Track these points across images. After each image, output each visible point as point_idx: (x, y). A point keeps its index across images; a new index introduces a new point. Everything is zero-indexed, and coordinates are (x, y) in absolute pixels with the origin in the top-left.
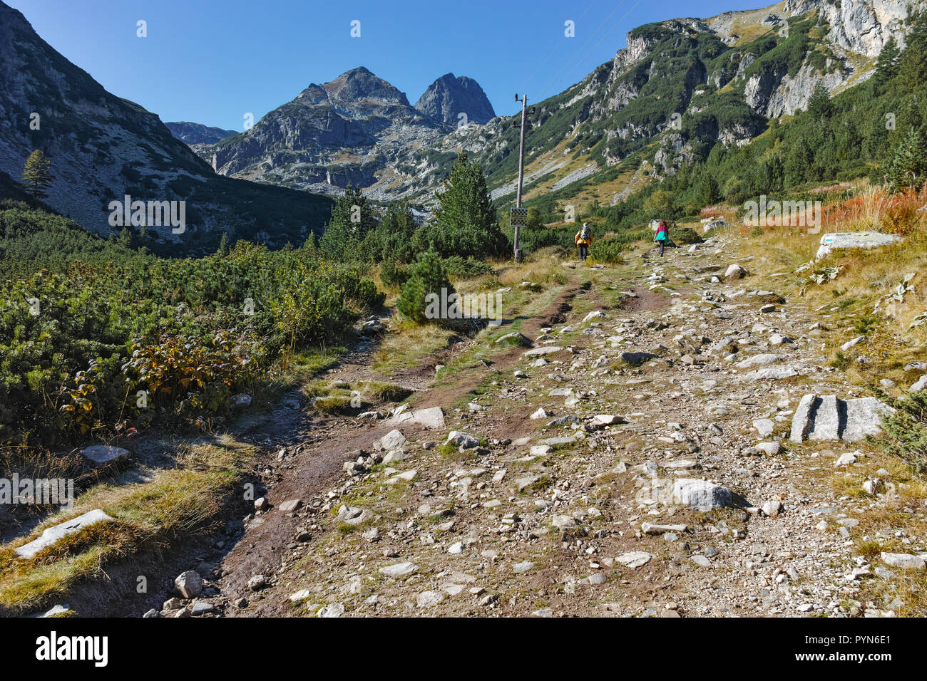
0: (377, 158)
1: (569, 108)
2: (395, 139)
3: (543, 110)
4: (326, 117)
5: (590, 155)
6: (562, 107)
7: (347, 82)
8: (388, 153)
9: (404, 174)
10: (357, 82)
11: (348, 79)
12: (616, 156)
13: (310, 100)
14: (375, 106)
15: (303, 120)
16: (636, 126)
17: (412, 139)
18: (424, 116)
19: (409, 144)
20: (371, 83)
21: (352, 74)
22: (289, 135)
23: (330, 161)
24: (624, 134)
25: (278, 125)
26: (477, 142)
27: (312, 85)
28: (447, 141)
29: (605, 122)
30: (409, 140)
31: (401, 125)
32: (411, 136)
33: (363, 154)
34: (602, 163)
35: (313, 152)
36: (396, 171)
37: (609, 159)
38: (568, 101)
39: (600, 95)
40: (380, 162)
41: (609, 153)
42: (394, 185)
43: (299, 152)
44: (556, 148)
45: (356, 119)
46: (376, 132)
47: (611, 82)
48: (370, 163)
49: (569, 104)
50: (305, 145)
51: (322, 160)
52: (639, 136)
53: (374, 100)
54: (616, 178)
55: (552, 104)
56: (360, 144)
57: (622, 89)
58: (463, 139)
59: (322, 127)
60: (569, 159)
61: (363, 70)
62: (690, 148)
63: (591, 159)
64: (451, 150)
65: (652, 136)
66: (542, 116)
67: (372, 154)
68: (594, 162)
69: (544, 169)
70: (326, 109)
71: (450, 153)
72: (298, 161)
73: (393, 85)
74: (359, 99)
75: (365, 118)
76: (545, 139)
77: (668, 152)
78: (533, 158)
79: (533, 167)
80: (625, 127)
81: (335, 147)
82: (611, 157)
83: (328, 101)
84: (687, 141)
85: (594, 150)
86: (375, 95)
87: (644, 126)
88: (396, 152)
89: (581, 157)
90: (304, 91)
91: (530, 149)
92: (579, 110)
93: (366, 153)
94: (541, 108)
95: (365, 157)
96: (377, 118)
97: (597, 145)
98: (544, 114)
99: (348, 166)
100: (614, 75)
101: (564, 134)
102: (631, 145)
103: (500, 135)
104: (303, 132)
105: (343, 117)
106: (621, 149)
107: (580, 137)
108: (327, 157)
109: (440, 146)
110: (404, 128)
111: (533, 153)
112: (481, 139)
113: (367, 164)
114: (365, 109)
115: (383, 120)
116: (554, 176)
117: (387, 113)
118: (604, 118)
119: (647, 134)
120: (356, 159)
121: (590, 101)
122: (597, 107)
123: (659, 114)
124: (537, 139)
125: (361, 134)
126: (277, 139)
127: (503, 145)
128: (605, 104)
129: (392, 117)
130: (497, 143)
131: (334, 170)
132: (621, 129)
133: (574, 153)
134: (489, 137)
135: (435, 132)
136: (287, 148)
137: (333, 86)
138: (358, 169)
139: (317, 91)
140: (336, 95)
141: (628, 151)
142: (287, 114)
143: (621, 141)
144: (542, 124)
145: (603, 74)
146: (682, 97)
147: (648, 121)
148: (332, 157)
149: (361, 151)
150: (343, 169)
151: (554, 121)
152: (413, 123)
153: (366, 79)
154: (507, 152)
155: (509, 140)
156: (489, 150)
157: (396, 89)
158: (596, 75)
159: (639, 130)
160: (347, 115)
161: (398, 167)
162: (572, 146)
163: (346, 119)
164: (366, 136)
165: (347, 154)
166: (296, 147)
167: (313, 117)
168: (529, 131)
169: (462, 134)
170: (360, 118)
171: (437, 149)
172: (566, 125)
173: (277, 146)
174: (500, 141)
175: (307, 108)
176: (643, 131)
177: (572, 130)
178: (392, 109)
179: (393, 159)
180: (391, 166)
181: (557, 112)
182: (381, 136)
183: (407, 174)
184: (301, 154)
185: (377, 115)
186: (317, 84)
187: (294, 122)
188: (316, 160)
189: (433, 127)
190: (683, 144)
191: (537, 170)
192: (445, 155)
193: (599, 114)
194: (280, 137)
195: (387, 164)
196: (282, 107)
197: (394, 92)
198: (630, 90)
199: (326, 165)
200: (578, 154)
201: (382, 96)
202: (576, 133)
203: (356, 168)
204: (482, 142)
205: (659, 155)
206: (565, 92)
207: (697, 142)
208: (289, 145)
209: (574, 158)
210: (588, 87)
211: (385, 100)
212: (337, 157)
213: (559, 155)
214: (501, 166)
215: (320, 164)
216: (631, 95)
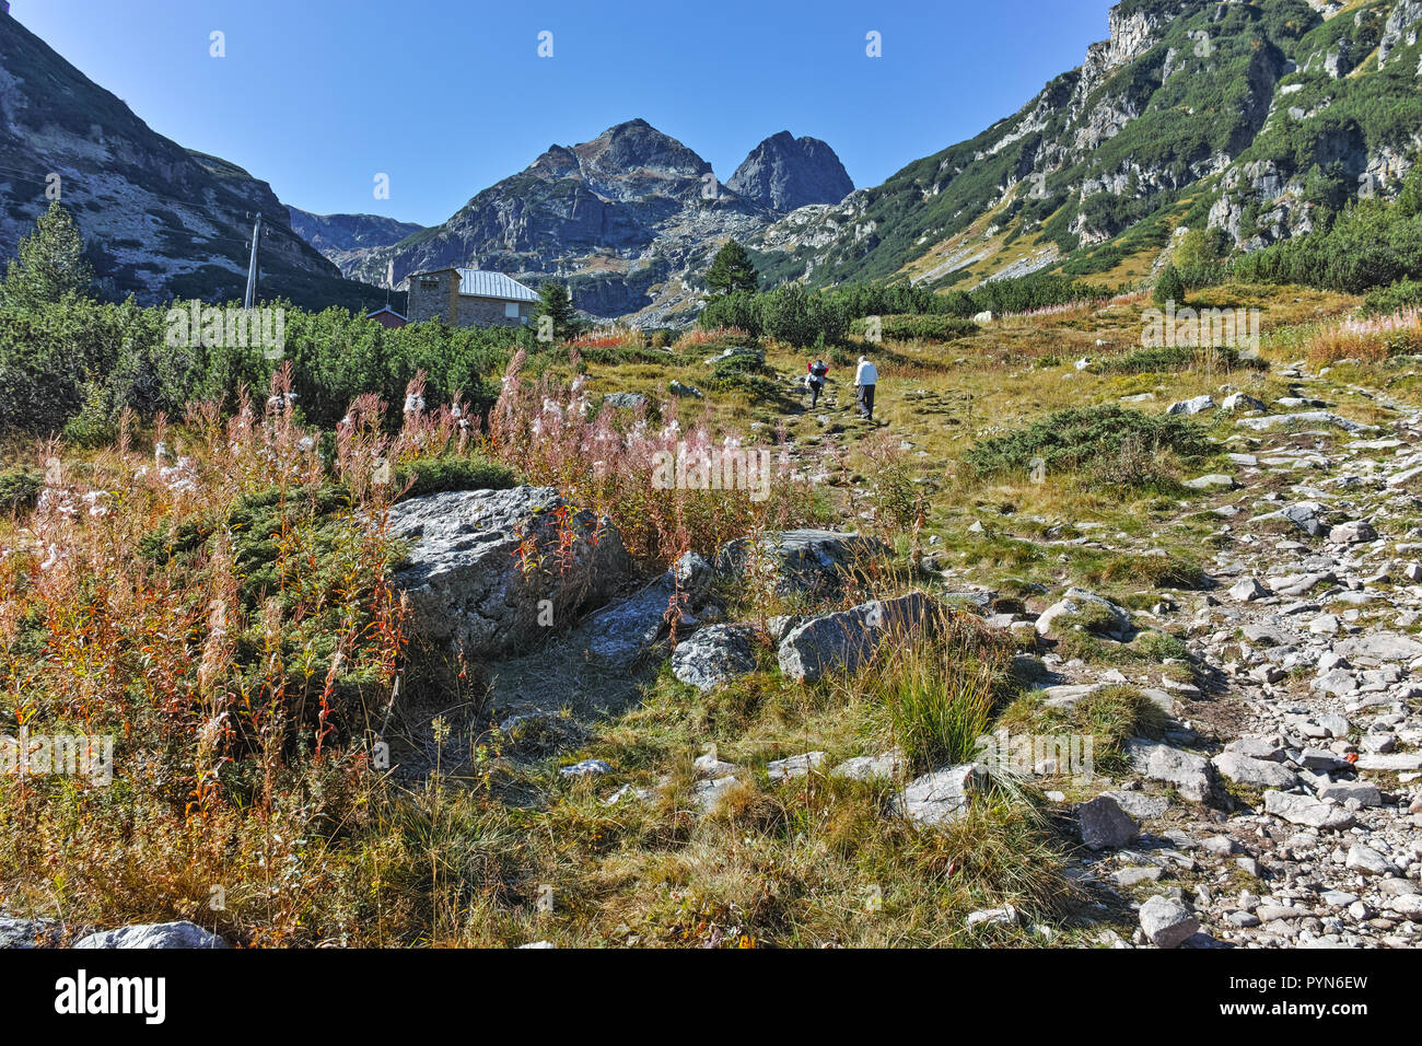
0: (655, 264)
1: (994, 156)
2: (687, 233)
3: (944, 165)
4: (572, 197)
5: (1042, 233)
6: (980, 156)
7: (612, 143)
8: (673, 255)
9: (697, 289)
10: (628, 141)
11: (614, 136)
12: (1100, 229)
13: (549, 170)
14: (656, 180)
15: (533, 201)
16: (1145, 167)
17: (715, 233)
18: (735, 194)
19: (708, 241)
20: (650, 143)
21: (621, 129)
22: (511, 227)
23: (574, 270)
24: (1118, 186)
25: (494, 212)
26: (823, 230)
27: (555, 148)
28: (772, 234)
29: (1070, 173)
30: (710, 233)
31: (698, 210)
32: (713, 227)
33: (631, 258)
34: (1069, 244)
35: (547, 254)
36: (684, 285)
37: (1086, 238)
38: (991, 146)
39: (1056, 130)
40: (660, 271)
41: (1086, 224)
42: (678, 309)
43: (524, 254)
44: (970, 227)
45: (623, 201)
46: (656, 222)
47: (1078, 103)
48: (642, 272)
49: (995, 151)
50: (534, 243)
51: (563, 268)
52: (1151, 189)
53: (655, 171)
54: (1116, 264)
55: (959, 155)
56: (628, 242)
57: (1105, 109)
58: (800, 230)
59: (564, 213)
60: (999, 243)
61: (640, 122)
62: (1298, 192)
63: (1045, 240)
64: (778, 248)
65: (1180, 185)
66: (942, 175)
67: (647, 257)
68: (1053, 246)
69: (947, 264)
70: (573, 184)
71: (776, 253)
72: (522, 269)
73: (687, 145)
74: (630, 169)
75: (639, 199)
76: (949, 214)
77: (1242, 203)
78: (925, 249)
79: (926, 263)
80: (1120, 170)
81: (584, 246)
82: (1090, 232)
83: (579, 173)
84: (1289, 176)
85: (1050, 224)
86: (656, 162)
87: (1162, 168)
88: (686, 252)
89: (1023, 238)
90: (541, 157)
91: (918, 234)
92: (1013, 157)
93: (637, 257)
94: (939, 162)
95: (634, 262)
96: (657, 198)
97: (1056, 213)
98: (945, 172)
99: (602, 277)
100: (1083, 90)
101: (985, 204)
102: (1136, 207)
103: (863, 213)
104: (533, 223)
105: (601, 197)
106: (1110, 217)
107: (1018, 205)
108: (570, 262)
109: (760, 241)
110: (703, 214)
111: (923, 240)
112: (830, 224)
113: (637, 274)
114: (639, 185)
115: (668, 202)
116: (968, 275)
117: (676, 191)
118: (1068, 165)
119: (1168, 183)
120: (619, 265)
121: (1035, 141)
122: (1050, 150)
123: (1196, 141)
124: (933, 214)
125: (630, 224)
126: (493, 235)
127: (868, 229)
128: (1069, 140)
129: (683, 198)
130: (858, 227)
131: (579, 283)
132: (1111, 175)
133: (1008, 234)
134: (842, 220)
135: (754, 221)
136: (505, 248)
137: (587, 150)
138: (620, 281)
139: (562, 156)
140: (593, 164)
141: (1128, 219)
142: (509, 193)
143: (1112, 201)
144: (940, 190)
145: (1060, 92)
146: (1245, 106)
147: (1172, 157)
148: (579, 263)
149: (627, 252)
150: (593, 281)
151: (964, 181)
152: (718, 206)
153: (643, 136)
154: (875, 240)
155: (880, 220)
156: (842, 241)
157: (692, 153)
158: (1045, 94)
159: (1151, 177)
160: (608, 194)
161: (688, 278)
162: (1003, 221)
163: (607, 200)
164: (638, 229)
165: (605, 258)
166: (520, 247)
167: (552, 197)
168: (918, 203)
169: (799, 221)
170: (631, 199)
171: (755, 247)
172: (990, 184)
173: (492, 246)
174: (863, 223)
175: (542, 182)
176: (1161, 178)
177: (1000, 195)
178: (683, 185)
179: (681, 266)
180: (677, 277)
181: (971, 167)
182: (663, 228)
183: (702, 289)
184: (527, 258)
185: (659, 194)
186: (564, 146)
187: (519, 207)
188: (552, 267)
189: (750, 213)
190: (1280, 184)
191: (933, 266)
192: (768, 256)
193: (1056, 160)
194: (497, 230)
195: (671, 275)
196: (503, 183)
197: (689, 157)
198: (1121, 109)
199: (567, 275)
200: (1017, 234)
201: (668, 164)
202: (1008, 197)
203: (617, 280)
204: (832, 231)
205: (1218, 211)
206: (984, 133)
207: (1316, 178)
208: (509, 243)
209: (1007, 242)
210: (1031, 117)
211: (672, 170)
212: (587, 263)
213: (979, 239)
214: (863, 265)
215: (558, 273)
216: (1123, 119)
